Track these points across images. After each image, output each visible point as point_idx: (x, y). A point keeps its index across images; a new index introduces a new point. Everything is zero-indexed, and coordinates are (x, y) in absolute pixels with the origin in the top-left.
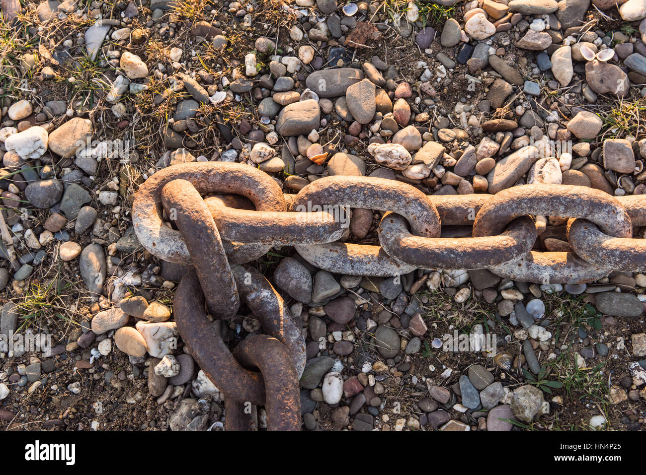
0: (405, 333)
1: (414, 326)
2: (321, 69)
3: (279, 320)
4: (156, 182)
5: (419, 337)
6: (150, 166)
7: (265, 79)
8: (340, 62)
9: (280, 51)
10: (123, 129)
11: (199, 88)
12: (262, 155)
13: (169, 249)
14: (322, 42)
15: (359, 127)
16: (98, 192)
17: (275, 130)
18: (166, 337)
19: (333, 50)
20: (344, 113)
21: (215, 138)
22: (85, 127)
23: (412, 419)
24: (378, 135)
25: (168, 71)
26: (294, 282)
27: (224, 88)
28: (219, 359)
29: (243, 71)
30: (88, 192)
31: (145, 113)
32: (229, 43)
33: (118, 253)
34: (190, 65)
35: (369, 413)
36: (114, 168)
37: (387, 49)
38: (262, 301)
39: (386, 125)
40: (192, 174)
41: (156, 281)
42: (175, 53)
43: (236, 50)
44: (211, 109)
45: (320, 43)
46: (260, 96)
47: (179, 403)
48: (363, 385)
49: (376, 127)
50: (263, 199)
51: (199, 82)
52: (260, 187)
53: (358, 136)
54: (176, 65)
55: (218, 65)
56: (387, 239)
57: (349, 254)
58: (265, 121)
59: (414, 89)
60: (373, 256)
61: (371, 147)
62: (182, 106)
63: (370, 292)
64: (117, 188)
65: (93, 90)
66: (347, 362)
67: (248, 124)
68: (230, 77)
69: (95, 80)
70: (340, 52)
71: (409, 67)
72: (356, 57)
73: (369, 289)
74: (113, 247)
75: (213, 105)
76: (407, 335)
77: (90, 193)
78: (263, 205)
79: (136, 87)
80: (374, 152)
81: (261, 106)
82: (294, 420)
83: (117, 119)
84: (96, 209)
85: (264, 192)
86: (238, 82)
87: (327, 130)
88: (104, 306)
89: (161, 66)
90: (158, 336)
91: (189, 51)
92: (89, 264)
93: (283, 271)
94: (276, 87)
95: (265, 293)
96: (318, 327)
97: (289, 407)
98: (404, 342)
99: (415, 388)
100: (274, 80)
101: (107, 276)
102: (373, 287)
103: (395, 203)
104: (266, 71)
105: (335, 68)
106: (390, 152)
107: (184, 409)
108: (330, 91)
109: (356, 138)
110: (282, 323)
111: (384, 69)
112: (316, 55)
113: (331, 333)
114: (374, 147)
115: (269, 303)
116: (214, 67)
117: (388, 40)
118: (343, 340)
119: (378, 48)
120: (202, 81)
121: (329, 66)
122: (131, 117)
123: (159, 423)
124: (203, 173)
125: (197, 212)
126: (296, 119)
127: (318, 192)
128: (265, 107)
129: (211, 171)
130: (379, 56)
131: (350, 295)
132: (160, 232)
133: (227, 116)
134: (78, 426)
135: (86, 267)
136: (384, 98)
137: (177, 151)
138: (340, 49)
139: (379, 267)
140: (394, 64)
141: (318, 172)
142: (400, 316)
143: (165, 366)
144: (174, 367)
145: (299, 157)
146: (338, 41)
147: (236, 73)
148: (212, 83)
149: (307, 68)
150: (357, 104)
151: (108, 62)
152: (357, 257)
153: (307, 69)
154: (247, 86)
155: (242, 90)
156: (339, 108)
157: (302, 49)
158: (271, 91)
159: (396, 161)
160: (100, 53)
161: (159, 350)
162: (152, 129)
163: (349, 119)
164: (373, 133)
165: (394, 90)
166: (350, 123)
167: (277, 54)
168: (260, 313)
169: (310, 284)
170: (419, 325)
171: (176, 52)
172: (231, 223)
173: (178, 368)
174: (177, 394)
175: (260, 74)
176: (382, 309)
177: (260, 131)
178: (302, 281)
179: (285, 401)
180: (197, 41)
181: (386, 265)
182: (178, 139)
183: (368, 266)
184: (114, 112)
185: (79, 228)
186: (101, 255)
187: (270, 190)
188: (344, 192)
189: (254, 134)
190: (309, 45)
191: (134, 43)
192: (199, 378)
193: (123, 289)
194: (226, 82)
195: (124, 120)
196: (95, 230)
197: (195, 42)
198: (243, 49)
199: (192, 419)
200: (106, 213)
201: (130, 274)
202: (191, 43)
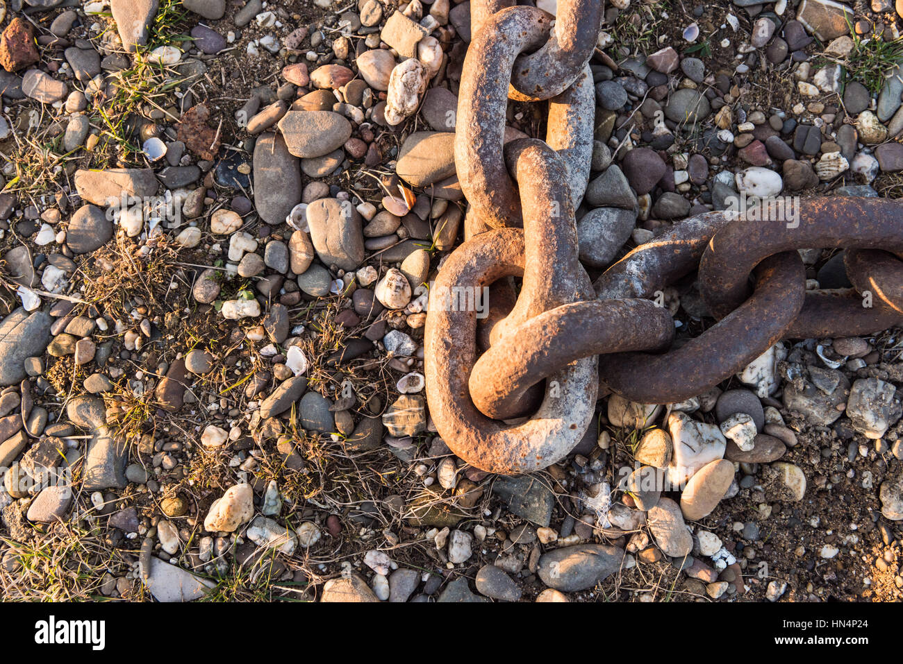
0: (674, 82)
1: (666, 64)
2: (253, 200)
3: (674, 246)
4: (465, 430)
5: (680, 60)
6: (412, 474)
7: (267, 286)
8: (243, 168)
9: (219, 262)
10: (342, 526)
11: (279, 393)
12: (401, 285)
13: (581, 401)
14: (207, 196)
15: (355, 140)
16: (450, 566)
17: (355, 271)
18: (695, 433)
19: (222, 180)
20: (331, 163)
21: (367, 365)
22: (341, 589)
23: (798, 73)
24: (369, 110)
25: (244, 447)
26: (607, 234)
27: (279, 352)
28: (749, 323)
29: (250, 321)
30: (451, 583)
31: (318, 485)
32: (200, 347)
33: (555, 525)
34: (235, 412)
35: (794, 131)
36: (412, 537)
37: (225, 96)
38: (645, 272)
39: (356, 96)
40: (452, 372)
41: (600, 459)
42: (213, 438)
43: (212, 334)
44: (317, 372)
45: (208, 200)
46: (296, 295)
47: (793, 411)
48: (753, 141)
49: (356, 113)
50: (494, 258)
51: (267, 395)
52: (474, 262)
53: (368, 144)
54: (235, 434)
55: (238, 364)
56: (557, 75)
57: (566, 147)
58: (339, 288)
59: (292, 60)
60: (569, 113)
61: (391, 118)
62: (309, 421)
63: (615, 128)
64: (446, 531)
65: (271, 582)
66: (718, 165)
67: (343, 314)
68: (260, 345)
69: (253, 578)
70: (226, 170)
71: (255, 68)
72: (235, 145)
73: (610, 130)
74: (545, 534)
75: (311, 370)
76: (677, 78)
77: (452, 579)
78: (503, 259)
79: (271, 503)
80: (400, 114)
81: (315, 291)
82: (841, 202)
83: (323, 538)
84: (478, 568)
85: (483, 257)
86: (272, 329)
87: (357, 191)
88: (646, 540)
89: (234, 462)
90: (695, 445)
91: (208, 415)
92: (574, 571)
93: (591, 249)
94: (282, 268)
95: (633, 267)
96: (671, 202)
97: (824, 207)
98: (688, 82)
99: (753, 69)
100: (268, 272)
101: (593, 540)
102: (609, 121)
103: (504, 57)
104: (253, 286)
105: (252, 178)
106: (406, 85)
107: (803, 402)
108: (291, 183)
109: (373, 145)
110: (678, 242)
111: (258, 102)
112: (229, 207)
113: (676, 186)
114: (393, 113)
115: (647, 261)
116: (242, 371)
117: (211, 94)
118: (687, 169)
119: (222, 111)
120: (265, 390)
121: (247, 188)
122: (321, 513)
123: (825, 442)
124: (450, 355)
125: (545, 328)
126: (342, 233)
127: (485, 173)
128: (315, 286)
129: (446, 343)
130: (236, 110)
131: (620, 158)
132: (553, 417)
133: (330, 345)
134: (829, 581)
135: (579, 578)
136: (308, 101)
137: (389, 425)
138: (220, 169)
139: (584, 105)
140: (249, 90)
141: (427, 203)
142: (649, 87)
143: (742, 434)
144: (742, 420)
145: (401, 232)
146: (207, 172)
147: (254, 334)
148: (270, 374)
149: (250, 221)
150: (321, 138)
151: (221, 556)
152: (571, 135)
153: (252, 223)
154: (280, 313)
155: (286, 323)
156: (322, 171)
157: (217, 227)
158: (288, 278)
159: (419, 77)
160: (202, 573)
161: (716, 443)
162: (347, 472)
163: (341, 155)
164: (365, 121)
165: (295, 87)
166: (348, 155)
167: (224, 266)
168: (663, 276)
169: (609, 209)
170: (666, 57)
171: (210, 436)
172: (554, 284)
173: (743, 415)
174: (778, 417)
175: (257, 294)
176: (639, 113)
177: (356, 294)
178: (605, 220)
179: (817, 211)
180: (191, 400)
181: (583, 94)
182: (368, 424)
183: (584, 121)
184: (312, 543)
185: (514, 592)
186: (560, 553)
187: (478, 248)
188: (487, 131)
189: (361, 304)
190: (210, 217)
191: (188, 512)
192: (754, 382)
193: (618, 509)
194: (270, 349)
195: (326, 525)
196: (514, 568)
197: (194, 405)
198: (213, 323)
199: (818, 389)
200: (484, 552)
201: (590, 503)
202: (193, 413)
